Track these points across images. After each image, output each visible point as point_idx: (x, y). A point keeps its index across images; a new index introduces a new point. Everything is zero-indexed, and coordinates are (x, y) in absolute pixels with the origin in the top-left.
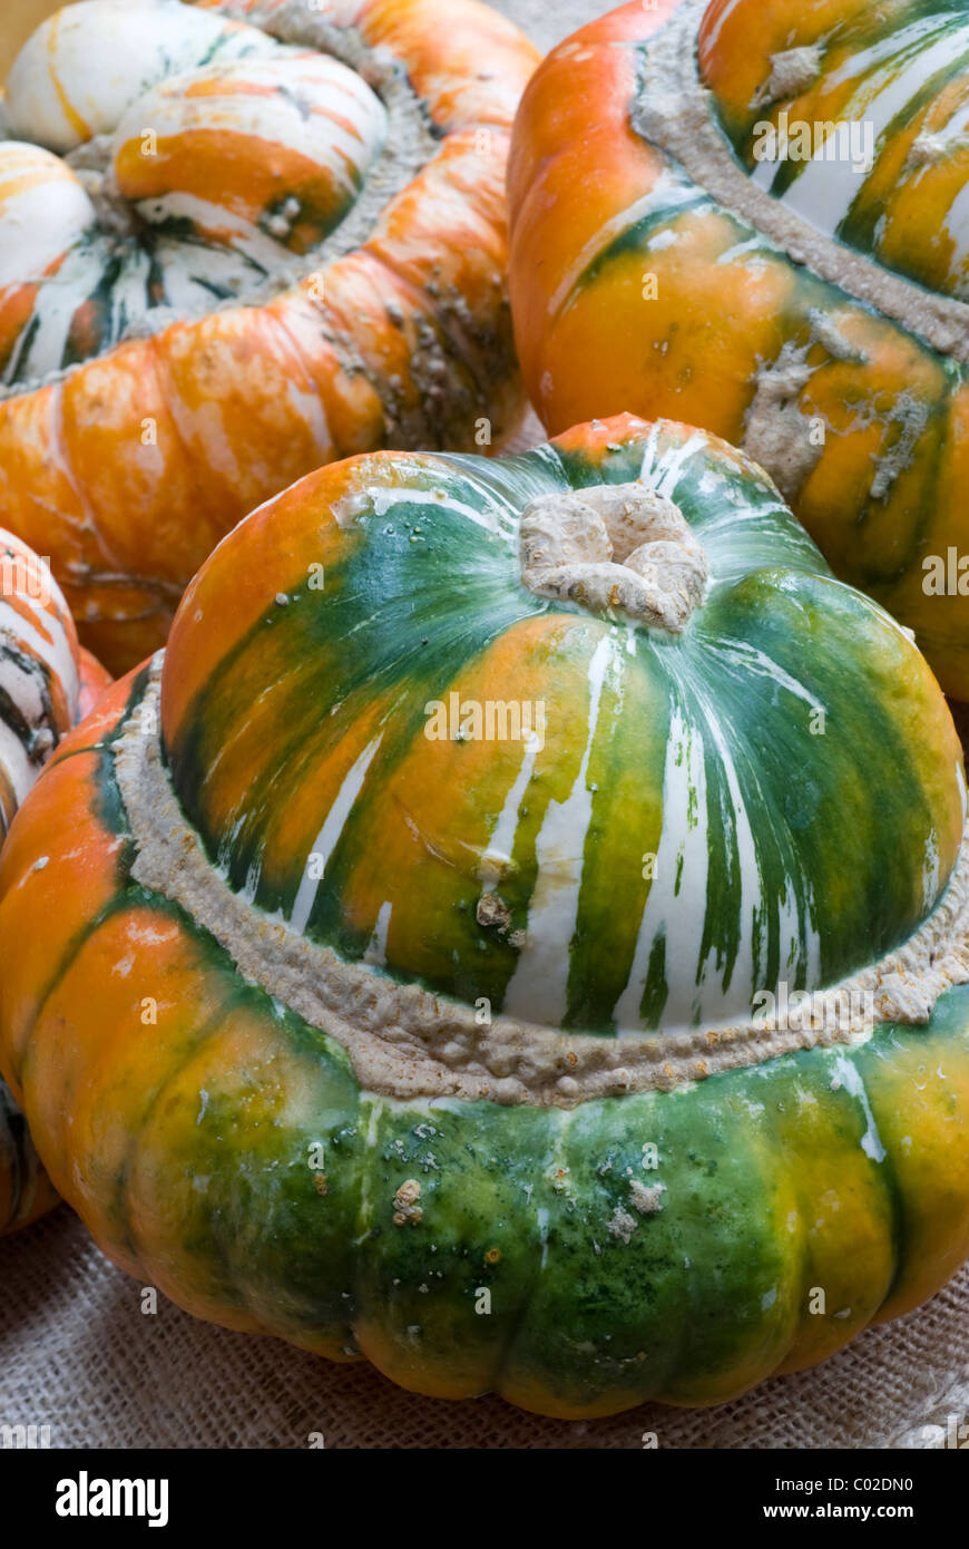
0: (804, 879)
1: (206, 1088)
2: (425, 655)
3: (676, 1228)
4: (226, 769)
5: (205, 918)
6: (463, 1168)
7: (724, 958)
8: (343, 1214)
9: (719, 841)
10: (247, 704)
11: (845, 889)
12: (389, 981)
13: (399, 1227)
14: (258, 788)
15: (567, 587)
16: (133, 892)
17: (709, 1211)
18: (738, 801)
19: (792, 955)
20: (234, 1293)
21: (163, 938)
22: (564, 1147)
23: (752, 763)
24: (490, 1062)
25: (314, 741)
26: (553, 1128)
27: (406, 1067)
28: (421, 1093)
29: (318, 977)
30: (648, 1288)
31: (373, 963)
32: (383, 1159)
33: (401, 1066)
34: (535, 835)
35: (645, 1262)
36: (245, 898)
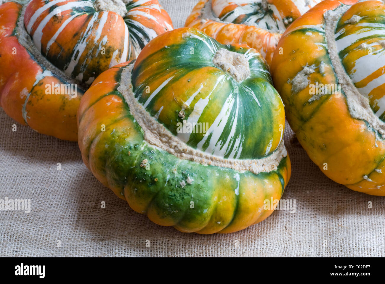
0: (244, 135)
1: (115, 129)
2: (188, 66)
3: (193, 189)
4: (143, 75)
5: (128, 100)
6: (157, 161)
7: (222, 143)
8: (131, 161)
9: (230, 120)
10: (152, 64)
11: (251, 141)
12: (157, 122)
13: (141, 167)
14: (147, 80)
15: (221, 65)
16: (116, 92)
17: (200, 188)
18: (237, 115)
19: (236, 149)
20: (104, 171)
21: (118, 101)
22: (178, 166)
23: (242, 110)
24: (170, 144)
25: (161, 74)
26: (177, 161)
27: (154, 139)
28: (155, 145)
29: (144, 117)
30: (183, 198)
31: (156, 118)
32: (143, 154)
33: (153, 138)
34: (195, 103)
35: (185, 193)
36: (137, 100)
